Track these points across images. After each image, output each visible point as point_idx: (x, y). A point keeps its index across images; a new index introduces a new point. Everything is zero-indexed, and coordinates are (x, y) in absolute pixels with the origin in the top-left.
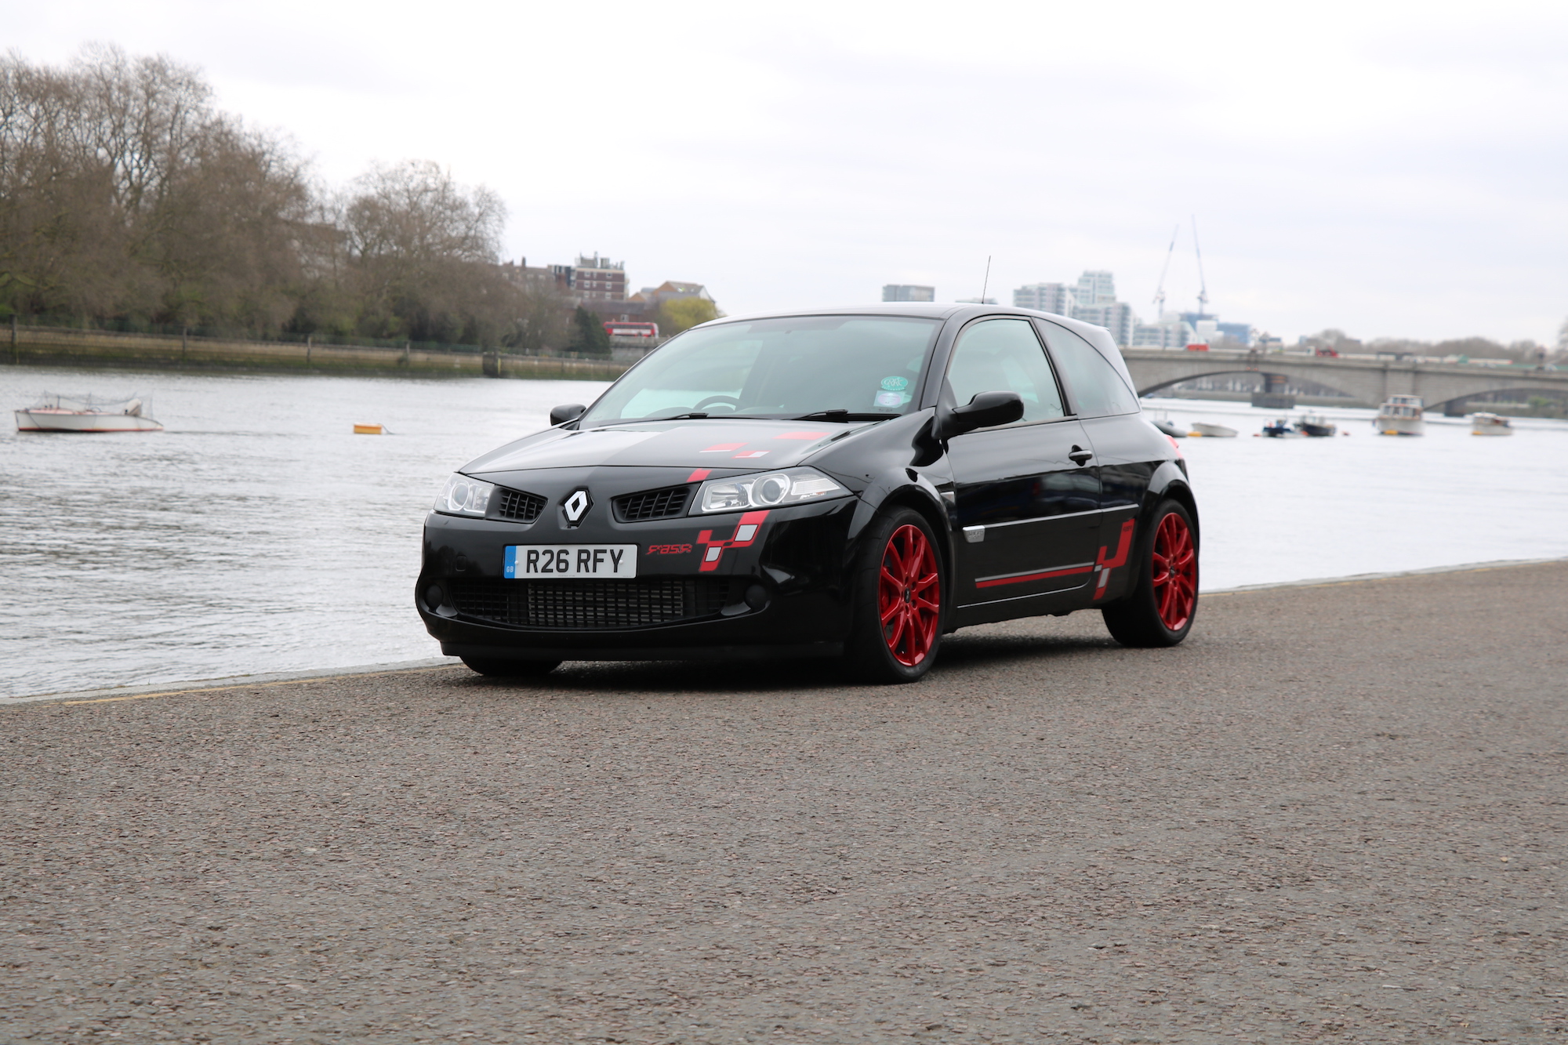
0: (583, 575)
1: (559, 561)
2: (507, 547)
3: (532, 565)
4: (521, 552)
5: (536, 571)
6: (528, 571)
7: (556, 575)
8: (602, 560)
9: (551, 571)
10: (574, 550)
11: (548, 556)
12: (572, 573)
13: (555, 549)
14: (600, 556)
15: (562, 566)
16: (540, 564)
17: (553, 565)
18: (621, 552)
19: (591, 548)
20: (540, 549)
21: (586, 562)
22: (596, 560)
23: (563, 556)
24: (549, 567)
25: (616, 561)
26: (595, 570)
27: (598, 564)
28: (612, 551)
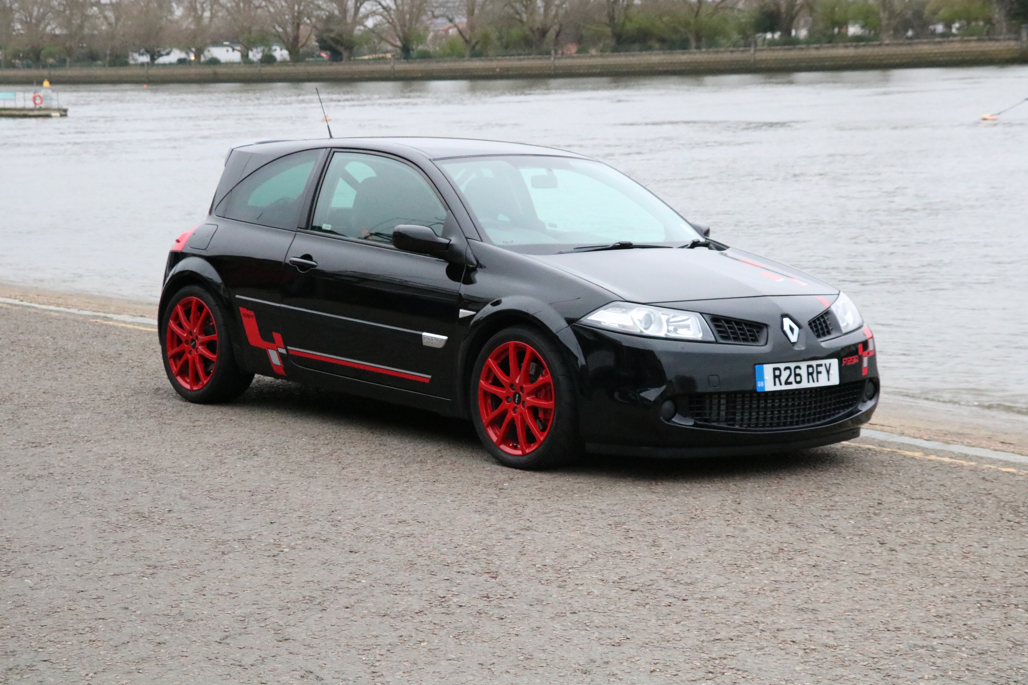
0: (812, 385)
1: (796, 375)
2: (757, 366)
3: (777, 380)
4: (768, 369)
5: (781, 384)
6: (775, 384)
7: (794, 386)
8: (820, 373)
9: (791, 383)
10: (804, 365)
11: (788, 371)
12: (805, 384)
13: (792, 365)
14: (820, 369)
15: (798, 379)
16: (783, 379)
17: (792, 379)
18: (830, 364)
19: (814, 363)
20: (782, 366)
21: (811, 374)
22: (819, 373)
23: (798, 371)
24: (789, 381)
25: (828, 372)
26: (818, 381)
27: (819, 375)
28: (825, 365)
